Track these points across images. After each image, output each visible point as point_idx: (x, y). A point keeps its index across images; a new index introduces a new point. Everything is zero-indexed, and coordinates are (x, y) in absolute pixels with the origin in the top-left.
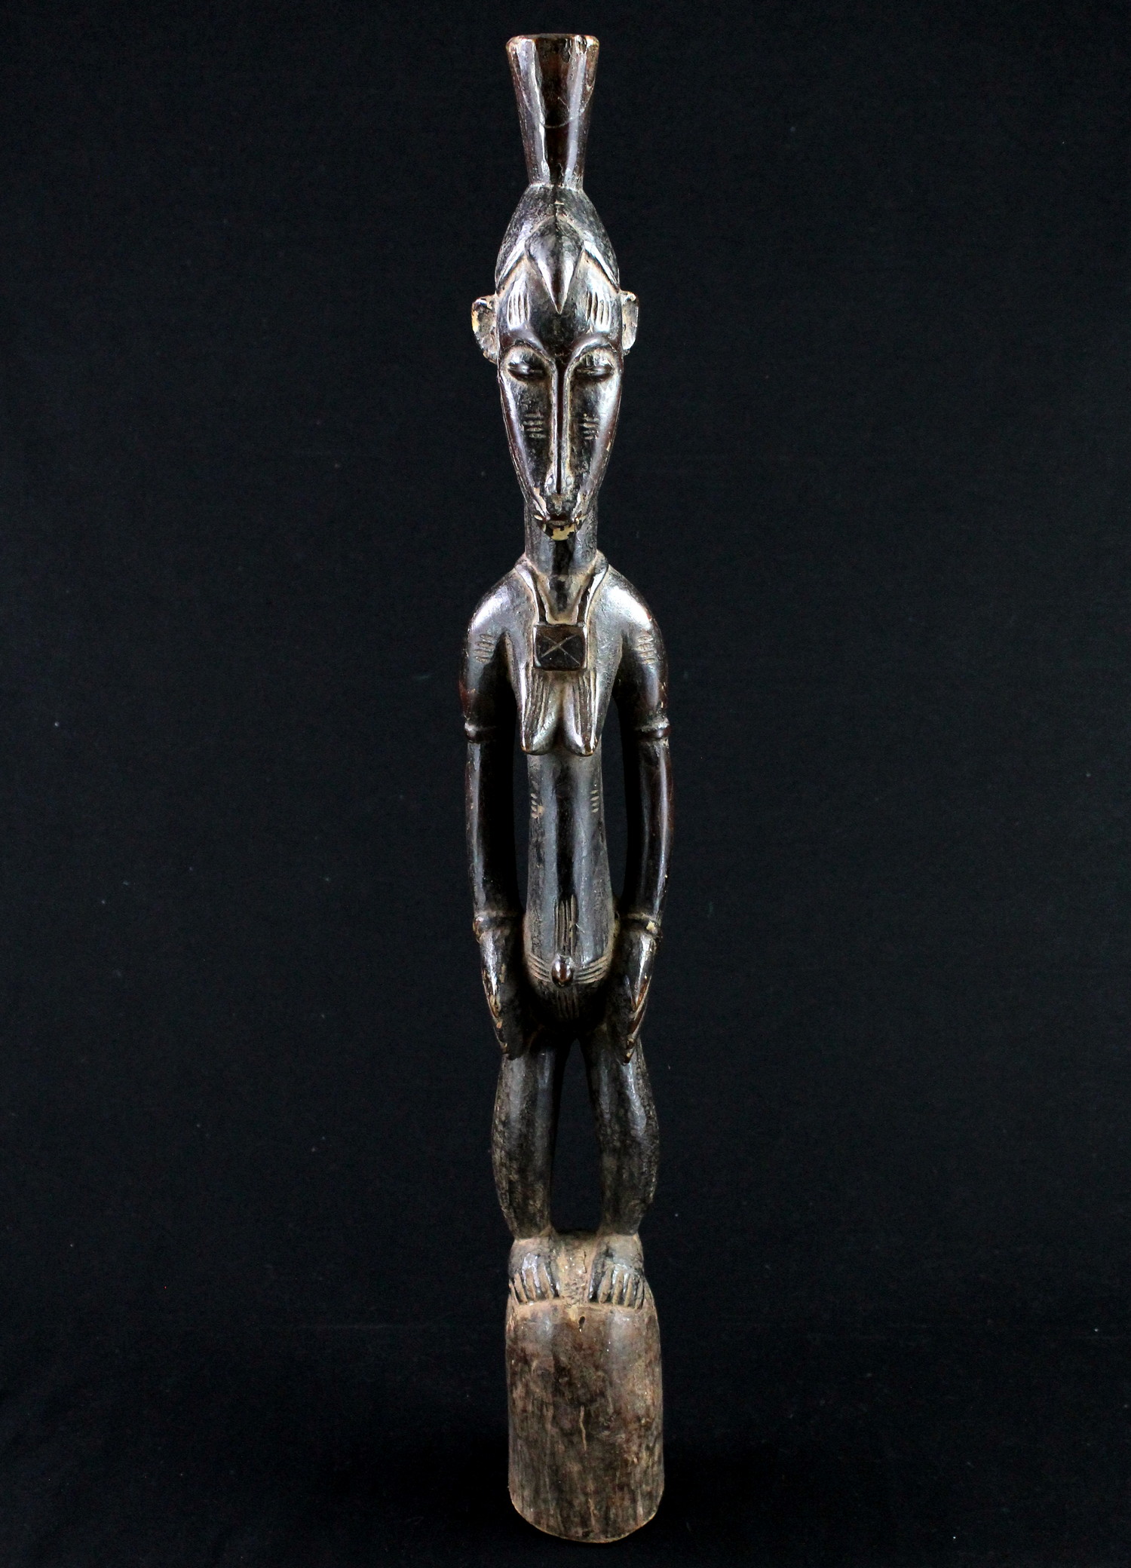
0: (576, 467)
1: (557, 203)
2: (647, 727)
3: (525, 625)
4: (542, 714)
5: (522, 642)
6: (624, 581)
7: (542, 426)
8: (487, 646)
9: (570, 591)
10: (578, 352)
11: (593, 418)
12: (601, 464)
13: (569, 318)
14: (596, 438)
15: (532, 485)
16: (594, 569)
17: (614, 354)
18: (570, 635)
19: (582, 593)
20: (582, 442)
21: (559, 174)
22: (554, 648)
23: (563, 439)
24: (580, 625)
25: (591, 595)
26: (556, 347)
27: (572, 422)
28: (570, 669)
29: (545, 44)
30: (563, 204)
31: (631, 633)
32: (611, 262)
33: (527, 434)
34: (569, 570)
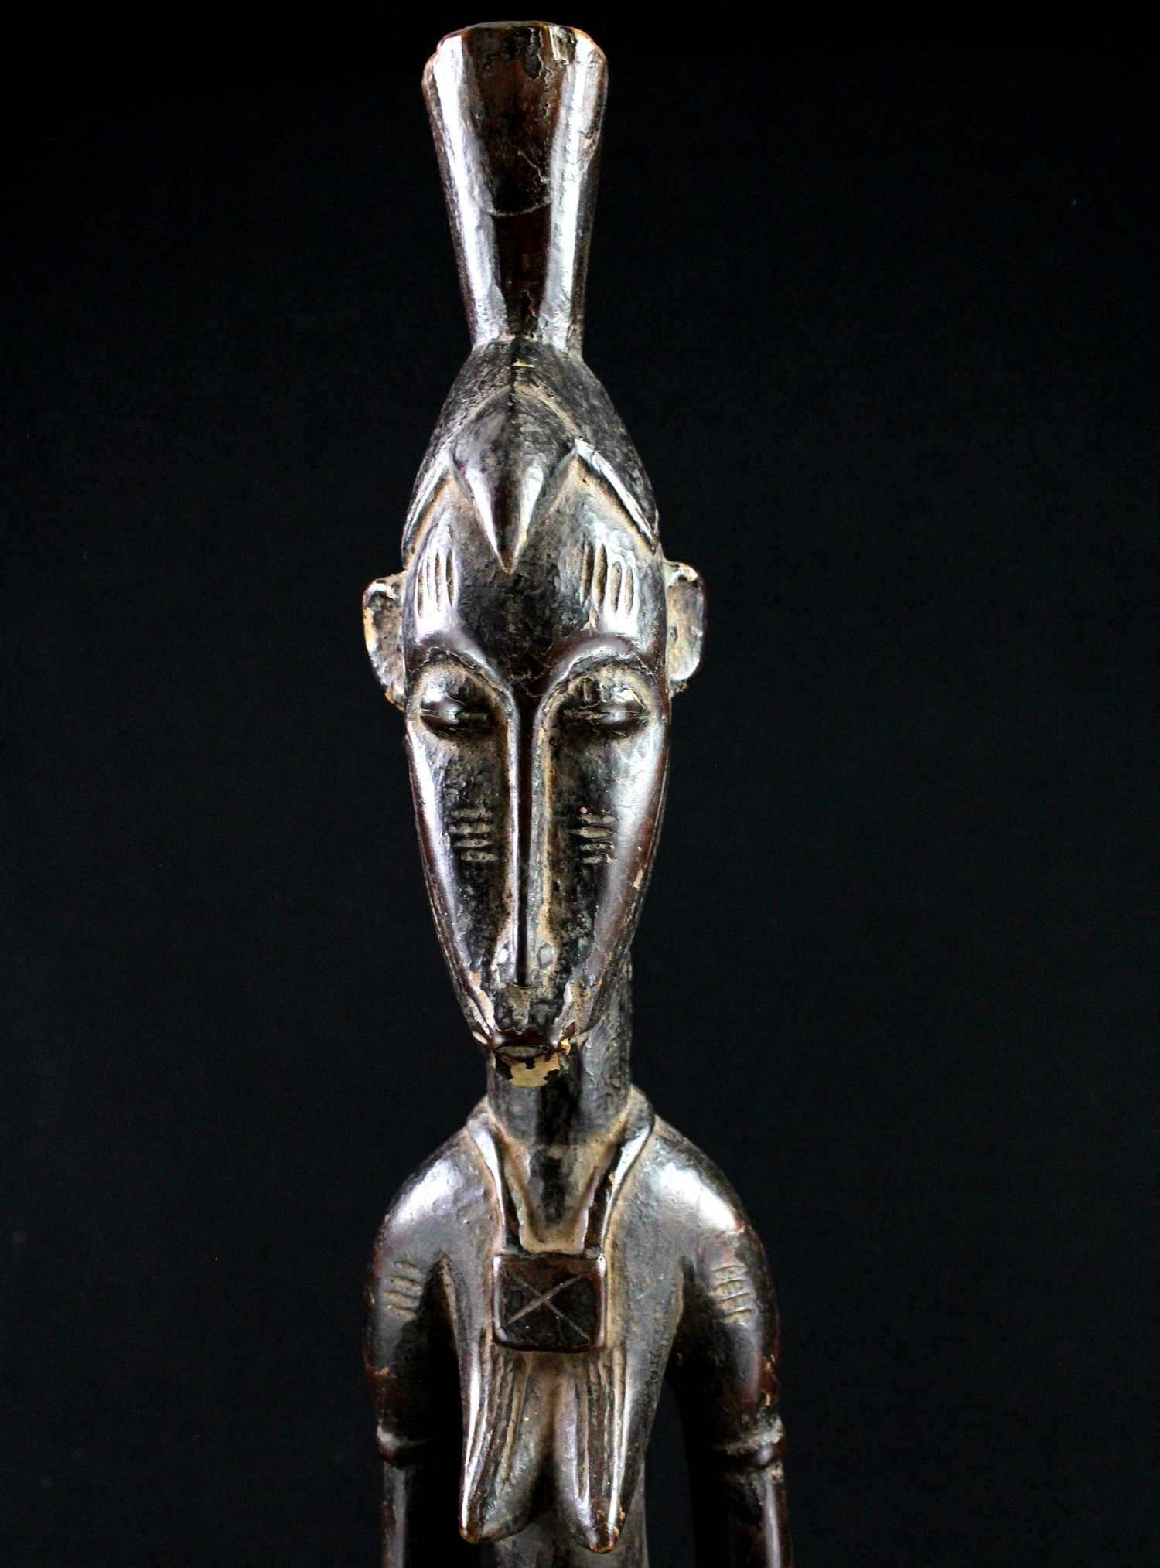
0: (564, 924)
1: (518, 364)
2: (740, 1444)
3: (479, 1250)
4: (506, 1452)
5: (474, 1283)
6: (688, 1151)
7: (489, 836)
8: (409, 1284)
9: (571, 1179)
10: (565, 671)
11: (602, 816)
12: (620, 918)
13: (543, 595)
14: (609, 860)
15: (466, 964)
16: (624, 1129)
17: (647, 680)
18: (568, 1276)
19: (596, 1184)
20: (577, 868)
21: (525, 312)
22: (535, 1305)
23: (532, 862)
24: (590, 1254)
25: (615, 1188)
26: (512, 659)
27: (556, 825)
28: (568, 1350)
29: (487, 39)
30: (531, 366)
31: (701, 1260)
32: (639, 489)
33: (457, 852)
34: (571, 1136)
